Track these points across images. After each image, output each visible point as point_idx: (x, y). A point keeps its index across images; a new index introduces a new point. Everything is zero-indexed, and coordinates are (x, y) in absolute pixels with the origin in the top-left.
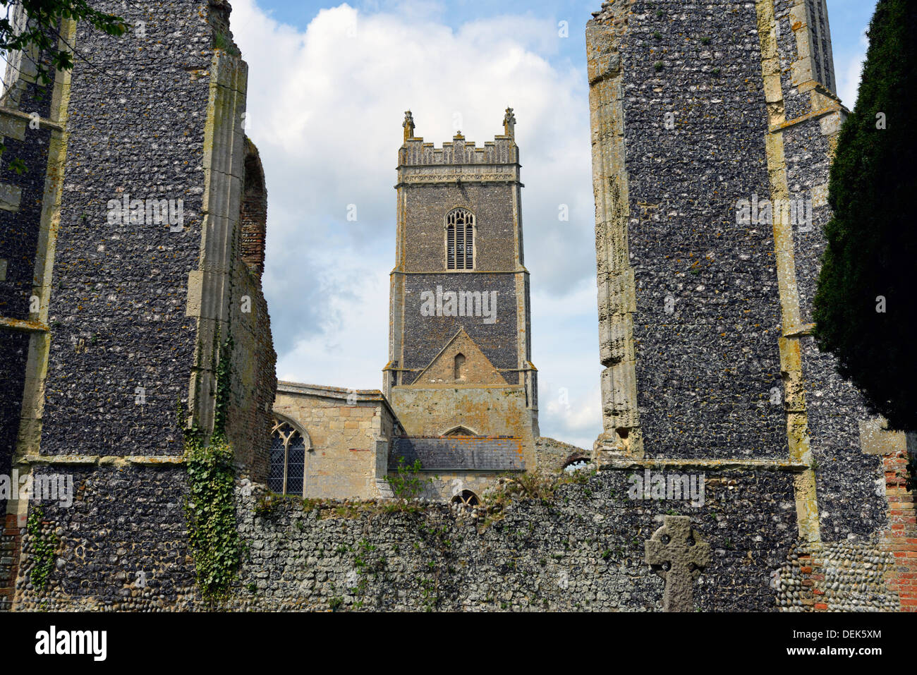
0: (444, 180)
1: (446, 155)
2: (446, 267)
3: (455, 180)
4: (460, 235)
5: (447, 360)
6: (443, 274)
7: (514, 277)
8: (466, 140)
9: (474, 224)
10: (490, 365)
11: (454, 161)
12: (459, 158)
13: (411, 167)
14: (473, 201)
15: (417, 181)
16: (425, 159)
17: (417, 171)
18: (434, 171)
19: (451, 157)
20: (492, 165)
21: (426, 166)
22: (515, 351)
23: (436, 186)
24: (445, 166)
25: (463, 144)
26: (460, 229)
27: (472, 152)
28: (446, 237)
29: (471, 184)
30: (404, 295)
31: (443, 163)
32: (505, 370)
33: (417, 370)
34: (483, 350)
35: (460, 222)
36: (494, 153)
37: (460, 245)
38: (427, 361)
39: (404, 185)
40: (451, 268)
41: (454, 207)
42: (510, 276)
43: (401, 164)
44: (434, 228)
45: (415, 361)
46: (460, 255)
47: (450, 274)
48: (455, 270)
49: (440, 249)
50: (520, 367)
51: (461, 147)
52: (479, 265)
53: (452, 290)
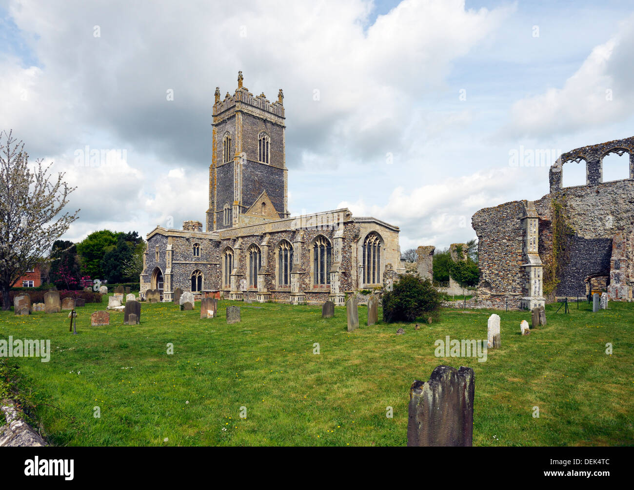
0: (258, 115)
1: (258, 103)
3: (262, 117)
4: (264, 145)
5: (259, 204)
6: (257, 163)
7: (283, 172)
8: (267, 99)
9: (269, 142)
10: (275, 210)
11: (261, 108)
12: (264, 106)
13: (244, 103)
14: (268, 130)
15: (246, 111)
16: (250, 101)
17: (246, 106)
18: (254, 109)
19: (260, 104)
20: (276, 115)
21: (250, 105)
22: (283, 205)
23: (254, 117)
24: (258, 108)
25: (266, 100)
26: (264, 143)
27: (268, 106)
28: (259, 145)
29: (269, 122)
30: (242, 169)
31: (257, 106)
32: (280, 213)
33: (248, 207)
34: (272, 203)
35: (264, 139)
36: (276, 109)
37: (264, 150)
38: (251, 204)
39: (242, 112)
40: (260, 160)
41: (262, 131)
42: (282, 170)
43: (240, 99)
44: (254, 139)
45: (247, 203)
46: (264, 155)
47: (261, 164)
48: (262, 162)
49: (256, 150)
50: (285, 212)
51: (264, 101)
52: (271, 162)
53: (261, 172)
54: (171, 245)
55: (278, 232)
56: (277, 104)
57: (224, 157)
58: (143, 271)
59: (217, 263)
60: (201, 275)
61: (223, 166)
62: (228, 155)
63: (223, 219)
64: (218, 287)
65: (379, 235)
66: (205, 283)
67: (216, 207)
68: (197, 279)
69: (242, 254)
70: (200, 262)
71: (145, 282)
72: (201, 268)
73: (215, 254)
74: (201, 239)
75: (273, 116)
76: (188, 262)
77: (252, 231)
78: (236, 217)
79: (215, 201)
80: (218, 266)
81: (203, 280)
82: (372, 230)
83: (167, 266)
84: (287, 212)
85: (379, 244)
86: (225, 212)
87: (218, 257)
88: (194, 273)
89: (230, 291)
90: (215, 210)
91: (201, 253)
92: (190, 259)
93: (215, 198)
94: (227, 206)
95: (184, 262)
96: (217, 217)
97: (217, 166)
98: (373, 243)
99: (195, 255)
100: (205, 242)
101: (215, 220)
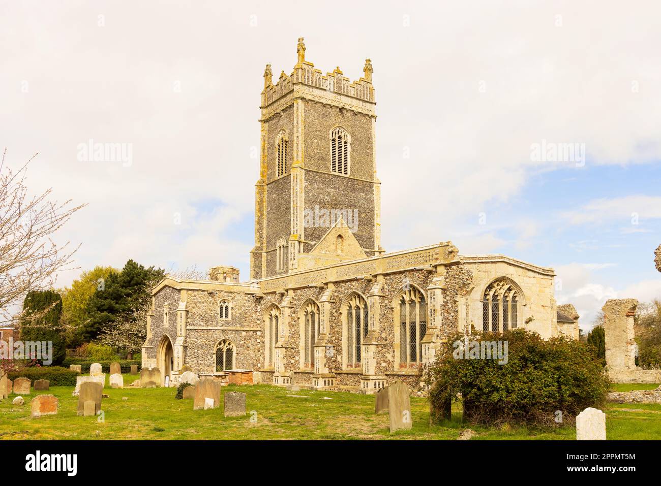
0: (329, 102)
2: (331, 170)
3: (336, 104)
4: (340, 147)
5: (332, 238)
6: (330, 175)
7: (373, 186)
9: (349, 141)
10: (359, 246)
11: (336, 90)
12: (339, 88)
13: (307, 85)
14: (348, 123)
15: (310, 97)
16: (316, 82)
17: (311, 90)
18: (323, 93)
19: (334, 85)
20: (359, 100)
21: (317, 88)
22: (373, 238)
23: (324, 105)
25: (343, 78)
26: (340, 143)
27: (347, 86)
28: (331, 148)
29: (347, 110)
30: (303, 186)
32: (367, 250)
34: (355, 235)
35: (340, 138)
36: (361, 91)
37: (340, 155)
38: (319, 237)
39: (303, 99)
40: (334, 170)
41: (337, 125)
42: (371, 184)
43: (300, 81)
44: (323, 138)
45: (311, 236)
46: (340, 162)
47: (334, 176)
48: (337, 173)
49: (327, 155)
50: (376, 249)
51: (340, 80)
52: (352, 172)
53: (335, 188)
54: (185, 303)
55: (346, 281)
56: (362, 83)
57: (277, 168)
58: (147, 341)
59: (257, 329)
60: (231, 346)
61: (275, 181)
62: (284, 165)
63: (275, 262)
64: (259, 365)
65: (513, 282)
66: (237, 359)
67: (265, 245)
68: (224, 353)
69: (293, 315)
70: (230, 328)
71: (148, 357)
72: (230, 336)
73: (254, 316)
74: (231, 293)
75: (355, 102)
76: (211, 328)
77: (307, 280)
78: (294, 259)
79: (264, 236)
80: (259, 333)
81: (234, 355)
82: (500, 274)
83: (179, 333)
84: (380, 248)
85: (514, 297)
86: (278, 251)
87: (258, 320)
88: (220, 344)
89: (274, 372)
90: (265, 249)
91: (232, 314)
92: (214, 323)
93: (265, 231)
94: (281, 242)
95: (204, 328)
96: (267, 260)
97: (267, 182)
98: (502, 296)
99: (221, 316)
100: (238, 297)
101: (264, 263)
